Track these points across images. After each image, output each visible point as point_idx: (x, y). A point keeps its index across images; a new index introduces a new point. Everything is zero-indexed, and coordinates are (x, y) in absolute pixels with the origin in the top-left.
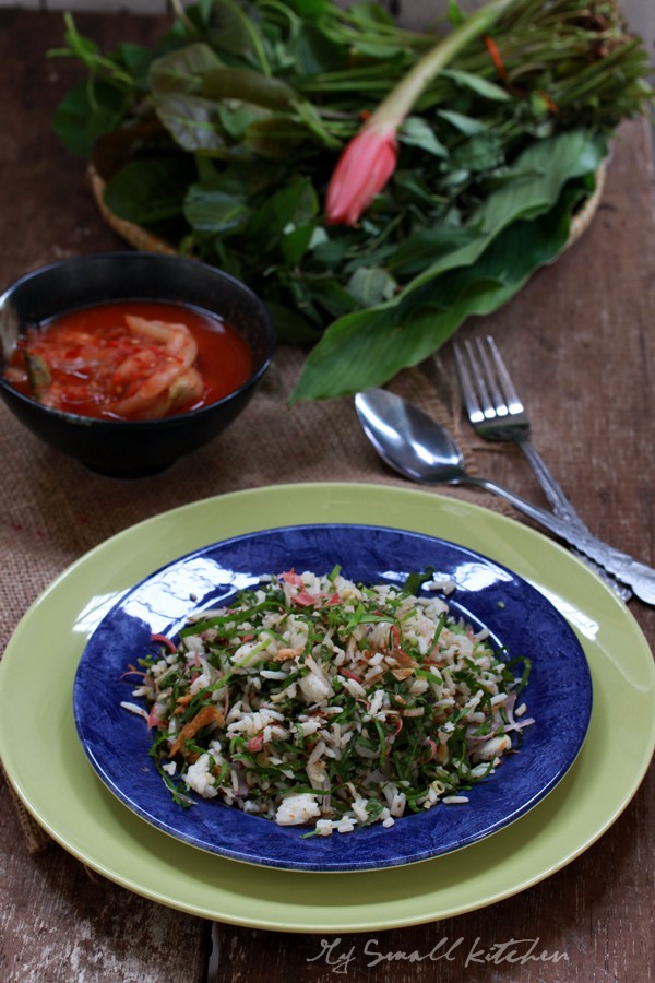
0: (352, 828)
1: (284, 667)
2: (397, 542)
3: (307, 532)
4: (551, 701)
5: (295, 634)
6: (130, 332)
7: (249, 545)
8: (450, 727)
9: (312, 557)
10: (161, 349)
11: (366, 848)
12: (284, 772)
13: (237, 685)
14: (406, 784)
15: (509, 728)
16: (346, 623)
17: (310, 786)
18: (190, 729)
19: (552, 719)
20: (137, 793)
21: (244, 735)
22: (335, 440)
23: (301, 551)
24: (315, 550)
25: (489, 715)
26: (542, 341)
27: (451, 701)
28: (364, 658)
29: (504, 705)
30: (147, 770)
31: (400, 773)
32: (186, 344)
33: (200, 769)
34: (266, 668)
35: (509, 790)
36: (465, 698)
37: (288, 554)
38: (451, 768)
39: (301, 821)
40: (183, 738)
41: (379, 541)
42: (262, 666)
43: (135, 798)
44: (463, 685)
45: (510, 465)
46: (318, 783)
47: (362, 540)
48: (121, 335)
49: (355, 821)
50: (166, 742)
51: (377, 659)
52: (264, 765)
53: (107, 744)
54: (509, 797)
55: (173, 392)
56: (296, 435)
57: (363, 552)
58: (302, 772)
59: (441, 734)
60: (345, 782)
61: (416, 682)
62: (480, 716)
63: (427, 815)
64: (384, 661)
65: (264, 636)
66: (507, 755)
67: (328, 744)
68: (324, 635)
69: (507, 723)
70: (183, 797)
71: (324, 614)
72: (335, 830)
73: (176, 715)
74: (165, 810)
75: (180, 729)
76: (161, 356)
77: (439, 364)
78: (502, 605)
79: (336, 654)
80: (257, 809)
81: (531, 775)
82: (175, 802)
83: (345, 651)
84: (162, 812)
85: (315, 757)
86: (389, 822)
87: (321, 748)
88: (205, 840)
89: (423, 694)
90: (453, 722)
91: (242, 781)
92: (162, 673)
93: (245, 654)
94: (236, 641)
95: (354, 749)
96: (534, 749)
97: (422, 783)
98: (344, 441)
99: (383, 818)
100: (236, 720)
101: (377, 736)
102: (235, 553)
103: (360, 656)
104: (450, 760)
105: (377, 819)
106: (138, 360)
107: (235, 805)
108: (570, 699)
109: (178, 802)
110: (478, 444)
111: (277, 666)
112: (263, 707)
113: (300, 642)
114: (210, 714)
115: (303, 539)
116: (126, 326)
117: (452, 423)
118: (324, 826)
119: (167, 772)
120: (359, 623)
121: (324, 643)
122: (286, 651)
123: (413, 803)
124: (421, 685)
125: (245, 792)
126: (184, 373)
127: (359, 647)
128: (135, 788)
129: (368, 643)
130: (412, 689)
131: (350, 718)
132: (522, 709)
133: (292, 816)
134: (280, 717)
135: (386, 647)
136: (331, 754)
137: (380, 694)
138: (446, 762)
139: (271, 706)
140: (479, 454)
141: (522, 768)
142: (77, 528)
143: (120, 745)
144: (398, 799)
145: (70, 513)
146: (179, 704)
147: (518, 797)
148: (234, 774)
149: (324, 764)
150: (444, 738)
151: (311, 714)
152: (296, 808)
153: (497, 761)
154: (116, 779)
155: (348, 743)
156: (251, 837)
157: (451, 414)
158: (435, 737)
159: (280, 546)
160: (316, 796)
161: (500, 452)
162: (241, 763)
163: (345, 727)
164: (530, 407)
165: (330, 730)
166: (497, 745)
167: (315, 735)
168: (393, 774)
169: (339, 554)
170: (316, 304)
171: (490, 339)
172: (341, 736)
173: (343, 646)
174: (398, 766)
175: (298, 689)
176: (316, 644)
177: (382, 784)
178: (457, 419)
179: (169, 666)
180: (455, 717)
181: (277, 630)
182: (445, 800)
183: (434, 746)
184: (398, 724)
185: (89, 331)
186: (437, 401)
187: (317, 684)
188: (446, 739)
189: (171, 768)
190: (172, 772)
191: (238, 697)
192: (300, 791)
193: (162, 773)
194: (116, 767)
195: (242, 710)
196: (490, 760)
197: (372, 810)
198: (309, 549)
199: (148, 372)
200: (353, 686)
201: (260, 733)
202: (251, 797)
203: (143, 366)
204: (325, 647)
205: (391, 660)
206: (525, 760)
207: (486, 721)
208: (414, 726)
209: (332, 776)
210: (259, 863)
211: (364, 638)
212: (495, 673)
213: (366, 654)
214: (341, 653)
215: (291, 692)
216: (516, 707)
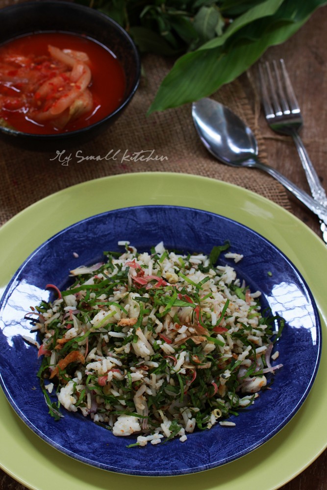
0: (159, 441)
1: (124, 330)
2: (208, 222)
3: (151, 210)
4: (295, 350)
5: (132, 308)
6: (50, 59)
7: (113, 219)
8: (228, 374)
9: (153, 229)
10: (68, 74)
11: (167, 459)
12: (120, 401)
13: (94, 339)
14: (197, 409)
15: (266, 371)
16: (165, 306)
17: (135, 411)
18: (64, 363)
19: (294, 365)
20: (27, 407)
21: (96, 374)
22: (178, 127)
23: (147, 224)
24: (155, 224)
25: (254, 361)
26: (317, 57)
27: (229, 355)
28: (175, 328)
29: (264, 353)
30: (35, 388)
31: (194, 403)
32: (84, 72)
33: (67, 393)
34: (113, 330)
35: (262, 419)
36: (240, 350)
37: (138, 226)
38: (226, 399)
39: (128, 434)
40: (59, 368)
41: (196, 220)
42: (110, 329)
43: (25, 412)
44: (239, 342)
45: (288, 152)
46: (141, 410)
47: (186, 218)
48: (44, 61)
49: (162, 436)
50: (48, 369)
51: (183, 330)
52: (107, 394)
53: (11, 369)
54: (261, 425)
55: (72, 110)
56: (155, 123)
57: (186, 227)
58: (131, 401)
59: (221, 379)
60: (157, 409)
61: (208, 345)
62: (249, 362)
63: (209, 435)
64: (188, 330)
65: (113, 307)
66: (263, 390)
67: (148, 386)
68: (150, 311)
69: (266, 367)
70: (56, 411)
71: (152, 295)
72: (149, 442)
73: (56, 350)
74: (43, 422)
75: (57, 363)
76: (67, 81)
77: (249, 75)
78: (270, 274)
79: (156, 325)
80: (102, 420)
81: (277, 408)
82: (50, 415)
83: (163, 324)
84: (41, 424)
85: (139, 393)
86: (184, 438)
87: (144, 388)
88: (66, 447)
89: (212, 352)
90: (230, 370)
91: (94, 400)
92: (49, 318)
93: (101, 318)
94: (96, 307)
95: (164, 391)
96: (281, 387)
97: (207, 410)
98: (184, 129)
99: (180, 434)
100: (93, 361)
101: (179, 384)
102: (104, 224)
103: (172, 327)
104: (227, 393)
105: (176, 435)
106: (52, 84)
107: (89, 416)
108: (307, 351)
109: (52, 415)
110: (269, 135)
111: (120, 330)
112: (109, 356)
113: (135, 313)
114: (76, 356)
115: (148, 215)
116: (48, 54)
117: (254, 118)
118: (142, 440)
119: (47, 390)
120: (173, 306)
121: (150, 317)
122: (126, 321)
123: (200, 425)
124: (211, 346)
125: (95, 409)
126: (80, 96)
127: (173, 321)
128: (26, 403)
129: (178, 317)
130: (205, 349)
131: (162, 372)
132: (276, 355)
133: (123, 431)
134: (119, 363)
135: (190, 322)
136: (150, 392)
137: (183, 354)
138: (223, 395)
139: (114, 355)
140: (268, 142)
141: (271, 402)
142: (11, 188)
143: (19, 368)
144: (191, 423)
145: (7, 176)
146: (58, 343)
147: (267, 426)
148: (89, 395)
149: (144, 398)
150: (223, 381)
151: (138, 368)
152: (126, 425)
153: (256, 395)
154: (14, 397)
155: (161, 387)
156: (96, 445)
157: (254, 113)
158: (217, 381)
159: (134, 220)
160: (139, 418)
161: (282, 141)
162: (93, 391)
163: (159, 376)
164: (304, 108)
165: (150, 377)
166: (258, 382)
167: (139, 381)
168: (189, 401)
169: (171, 227)
170: (173, 32)
171: (282, 61)
172: (156, 382)
173: (162, 320)
174: (193, 398)
175: (131, 347)
176: (145, 315)
177: (182, 410)
178: (257, 116)
179: (54, 313)
180: (232, 366)
181: (122, 302)
182: (221, 423)
183: (216, 386)
184: (194, 374)
185: (24, 53)
186: (246, 101)
187: (143, 347)
188: (225, 382)
189: (50, 387)
190: (50, 391)
191: (95, 344)
192: (128, 414)
193: (44, 391)
194: (15, 386)
195: (96, 354)
196: (252, 393)
197: (173, 429)
198: (152, 223)
199: (57, 95)
200: (167, 347)
201: (106, 375)
202: (98, 412)
203: (55, 89)
204: (150, 319)
205: (192, 330)
206: (274, 395)
207: (252, 365)
208: (204, 373)
209: (149, 406)
210: (98, 467)
211: (176, 314)
212: (261, 330)
213: (176, 326)
214: (160, 325)
215: (127, 349)
216: (273, 353)
